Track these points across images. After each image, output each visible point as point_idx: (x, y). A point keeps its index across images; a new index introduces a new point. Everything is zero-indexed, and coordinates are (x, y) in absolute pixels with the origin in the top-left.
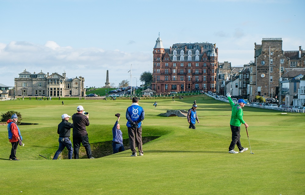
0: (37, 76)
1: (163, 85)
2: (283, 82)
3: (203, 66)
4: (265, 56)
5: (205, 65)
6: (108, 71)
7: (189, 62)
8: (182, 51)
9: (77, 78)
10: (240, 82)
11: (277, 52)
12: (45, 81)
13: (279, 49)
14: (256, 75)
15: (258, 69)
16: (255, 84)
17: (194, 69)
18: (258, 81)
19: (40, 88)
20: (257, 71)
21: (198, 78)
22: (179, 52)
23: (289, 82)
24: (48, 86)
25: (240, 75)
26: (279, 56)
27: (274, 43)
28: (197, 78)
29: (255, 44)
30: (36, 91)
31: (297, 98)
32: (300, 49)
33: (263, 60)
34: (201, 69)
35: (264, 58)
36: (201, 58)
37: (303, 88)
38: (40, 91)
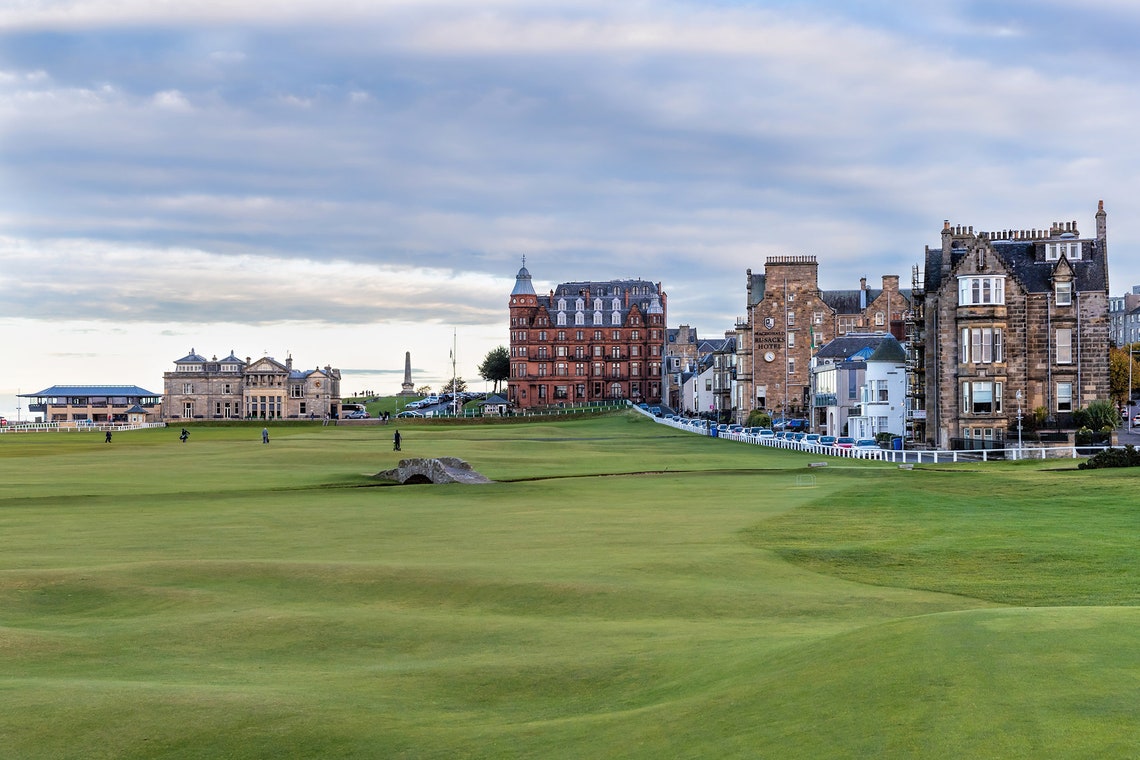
0: (219, 366)
1: (535, 386)
2: (822, 368)
3: (629, 339)
4: (775, 304)
5: (635, 335)
6: (408, 354)
7: (598, 328)
8: (580, 301)
9: (317, 370)
10: (717, 376)
11: (804, 293)
12: (239, 380)
13: (811, 286)
14: (751, 354)
15: (756, 340)
16: (751, 380)
17: (608, 347)
18: (757, 370)
19: (226, 396)
20: (754, 346)
21: (618, 369)
22: (571, 304)
23: (837, 368)
24: (246, 393)
25: (717, 359)
26: (809, 303)
27: (797, 268)
28: (616, 368)
29: (749, 272)
30: (218, 405)
31: (860, 413)
32: (863, 285)
33: (770, 316)
34: (625, 347)
35: (773, 311)
36: (625, 317)
37: (874, 385)
38: (227, 405)
